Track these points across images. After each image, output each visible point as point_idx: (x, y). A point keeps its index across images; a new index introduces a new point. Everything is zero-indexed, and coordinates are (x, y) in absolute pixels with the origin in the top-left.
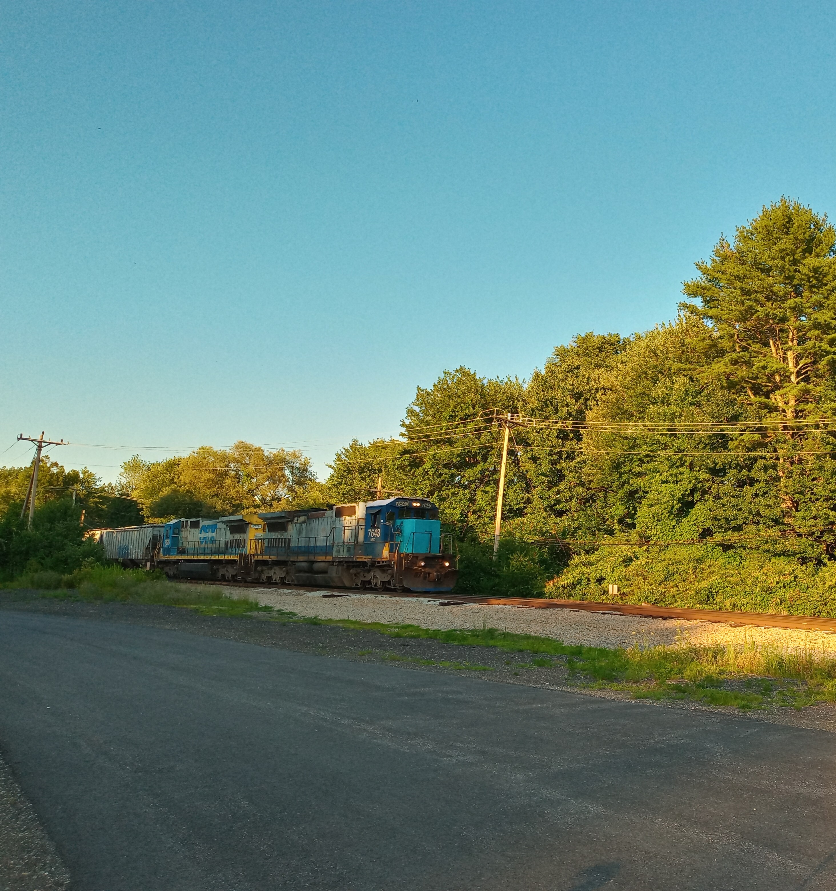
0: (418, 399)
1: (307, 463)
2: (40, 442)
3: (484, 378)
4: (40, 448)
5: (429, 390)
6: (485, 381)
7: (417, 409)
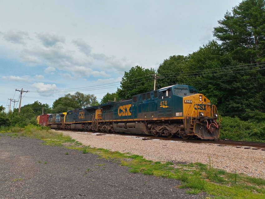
0: (125, 75)
1: (95, 98)
2: (22, 91)
3: (144, 68)
4: (21, 93)
5: (128, 72)
6: (144, 69)
7: (125, 78)
